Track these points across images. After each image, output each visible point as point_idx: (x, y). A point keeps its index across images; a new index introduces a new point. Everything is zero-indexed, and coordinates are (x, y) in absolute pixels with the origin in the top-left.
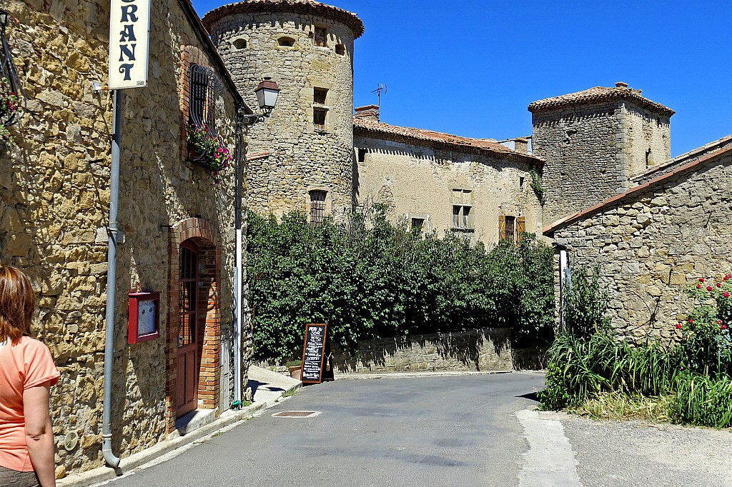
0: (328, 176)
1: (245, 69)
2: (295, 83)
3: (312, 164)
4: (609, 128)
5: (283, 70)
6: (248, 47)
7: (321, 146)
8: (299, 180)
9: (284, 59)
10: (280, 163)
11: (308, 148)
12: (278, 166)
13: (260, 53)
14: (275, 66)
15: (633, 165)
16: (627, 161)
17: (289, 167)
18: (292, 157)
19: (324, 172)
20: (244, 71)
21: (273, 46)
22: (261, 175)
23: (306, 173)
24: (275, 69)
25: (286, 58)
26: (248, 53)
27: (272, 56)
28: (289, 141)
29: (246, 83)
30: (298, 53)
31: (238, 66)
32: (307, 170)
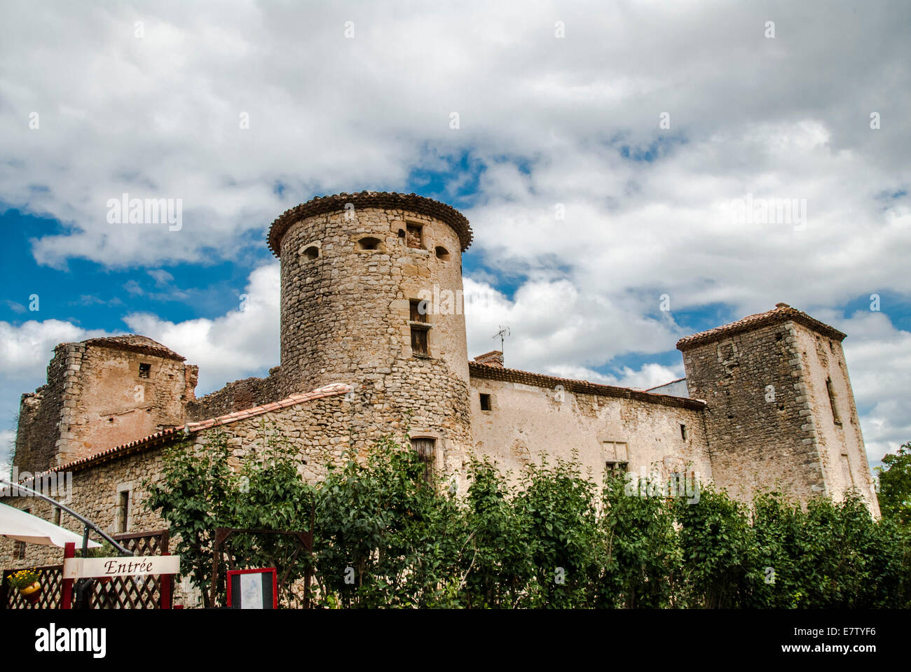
0: (435, 417)
1: (317, 282)
2: (383, 294)
3: (412, 401)
4: (779, 355)
5: (366, 278)
6: (320, 255)
7: (424, 376)
8: (394, 423)
9: (367, 265)
10: (367, 401)
11: (405, 379)
12: (363, 406)
13: (335, 260)
14: (355, 274)
15: (816, 395)
16: (808, 392)
17: (379, 407)
18: (383, 392)
19: (429, 411)
20: (316, 286)
21: (352, 249)
22: (340, 419)
23: (405, 413)
24: (355, 278)
25: (370, 264)
26: (320, 262)
27: (351, 262)
28: (378, 370)
29: (319, 301)
30: (385, 257)
31: (309, 280)
32: (405, 410)
